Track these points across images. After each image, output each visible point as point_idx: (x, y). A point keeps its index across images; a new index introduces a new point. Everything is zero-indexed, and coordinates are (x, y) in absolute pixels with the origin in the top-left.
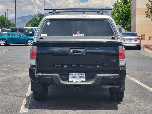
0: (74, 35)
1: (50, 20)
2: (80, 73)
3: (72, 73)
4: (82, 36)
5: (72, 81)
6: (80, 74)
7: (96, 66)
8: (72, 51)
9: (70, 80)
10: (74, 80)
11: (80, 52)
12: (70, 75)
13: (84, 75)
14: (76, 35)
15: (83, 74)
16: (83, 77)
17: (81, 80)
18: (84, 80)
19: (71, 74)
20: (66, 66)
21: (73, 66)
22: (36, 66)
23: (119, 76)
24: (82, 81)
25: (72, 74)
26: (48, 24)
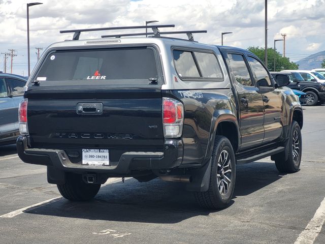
0: (89, 77)
1: (57, 51)
2: (100, 149)
3: (87, 149)
4: (103, 79)
5: (87, 164)
6: (100, 152)
7: (125, 136)
8: (81, 108)
9: (84, 162)
10: (90, 163)
11: (94, 109)
12: (83, 153)
13: (106, 153)
14: (93, 78)
15: (105, 150)
16: (104, 156)
17: (101, 163)
18: (107, 163)
19: (85, 150)
20: (73, 135)
21: (86, 136)
22: (28, 135)
23: (161, 156)
24: (104, 165)
25: (87, 151)
26: (53, 58)
